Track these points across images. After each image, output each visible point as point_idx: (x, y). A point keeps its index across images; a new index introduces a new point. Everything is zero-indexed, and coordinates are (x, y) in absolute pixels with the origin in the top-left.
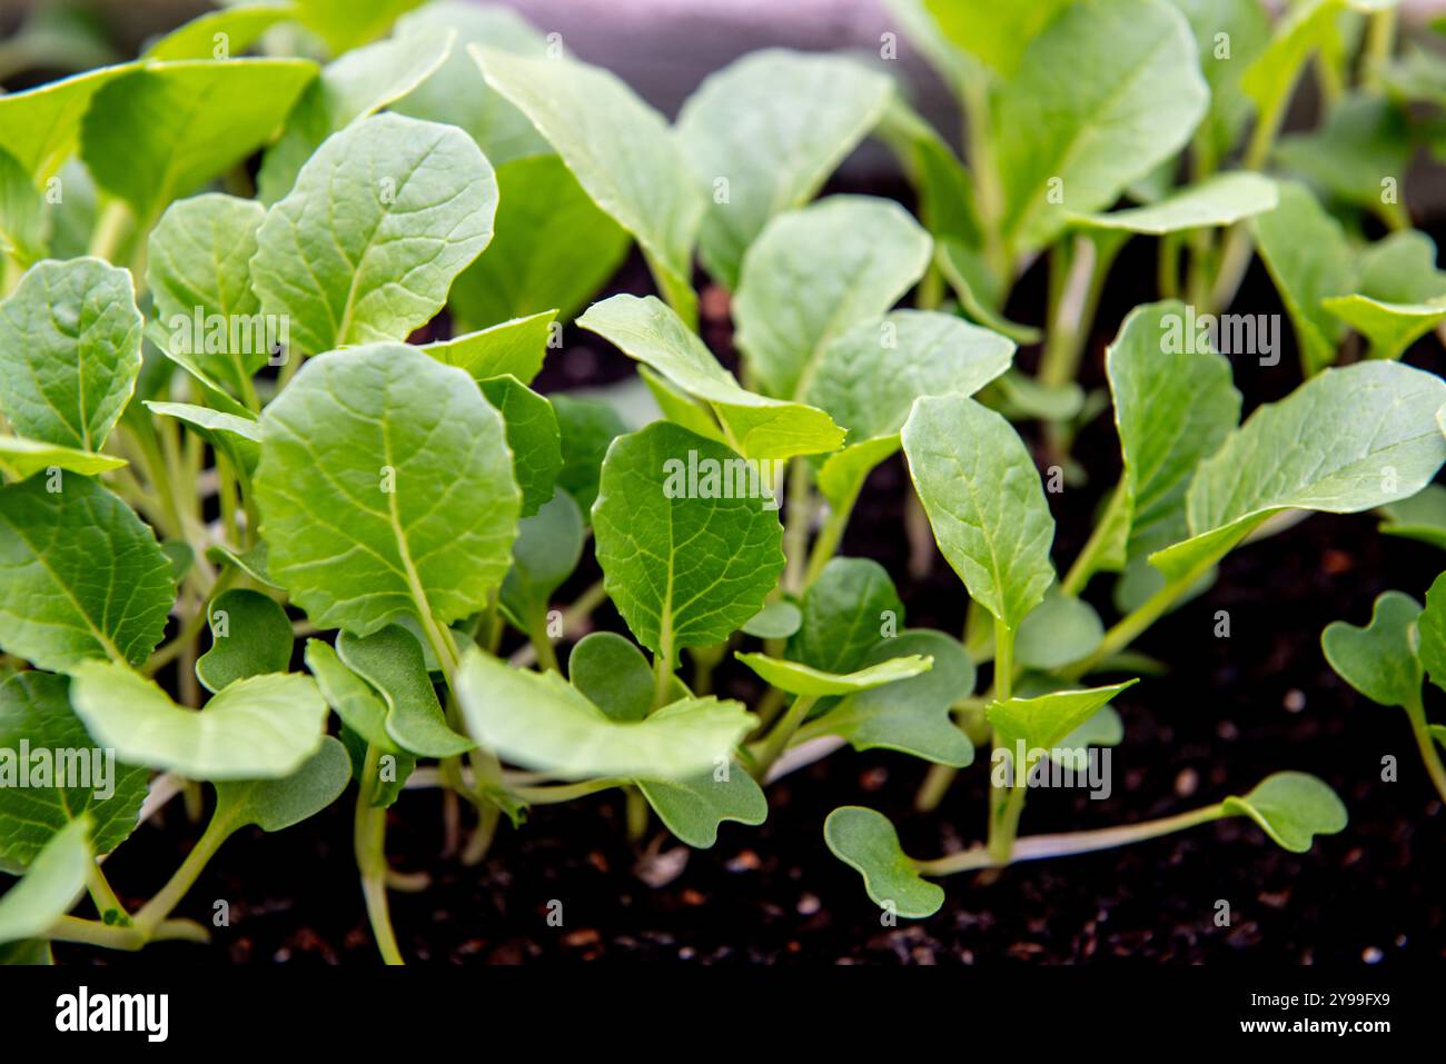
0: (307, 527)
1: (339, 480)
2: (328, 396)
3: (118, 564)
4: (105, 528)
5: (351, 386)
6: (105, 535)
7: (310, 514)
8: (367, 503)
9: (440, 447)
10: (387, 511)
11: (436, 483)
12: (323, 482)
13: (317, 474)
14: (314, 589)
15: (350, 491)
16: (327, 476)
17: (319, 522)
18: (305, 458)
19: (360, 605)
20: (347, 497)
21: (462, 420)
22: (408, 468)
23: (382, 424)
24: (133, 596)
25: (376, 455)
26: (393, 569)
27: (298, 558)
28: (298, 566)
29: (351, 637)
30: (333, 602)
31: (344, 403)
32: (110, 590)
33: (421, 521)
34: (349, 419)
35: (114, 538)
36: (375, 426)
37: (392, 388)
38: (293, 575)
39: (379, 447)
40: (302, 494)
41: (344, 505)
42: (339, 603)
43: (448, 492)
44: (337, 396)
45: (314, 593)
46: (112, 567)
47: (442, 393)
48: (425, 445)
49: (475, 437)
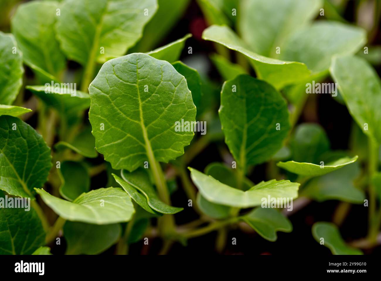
0: (109, 129)
1: (121, 110)
2: (114, 76)
3: (30, 152)
4: (25, 138)
5: (123, 72)
6: (25, 140)
7: (110, 124)
8: (131, 118)
9: (161, 92)
10: (139, 120)
11: (161, 107)
12: (115, 111)
13: (113, 108)
14: (113, 154)
15: (125, 114)
16: (116, 108)
17: (113, 127)
18: (108, 102)
19: (129, 159)
20: (124, 116)
21: (170, 80)
22: (149, 101)
23: (137, 85)
24: (36, 165)
25: (135, 98)
26: (141, 143)
27: (106, 142)
28: (106, 145)
29: (126, 172)
30: (120, 159)
31: (121, 79)
32: (26, 163)
33: (154, 122)
34: (124, 84)
35: (28, 142)
36: (134, 86)
37: (139, 71)
38: (105, 149)
39: (136, 95)
40: (106, 116)
41: (124, 119)
42: (122, 159)
43: (166, 110)
44: (117, 76)
45: (113, 155)
46: (27, 153)
47: (160, 71)
48: (155, 92)
49: (175, 87)
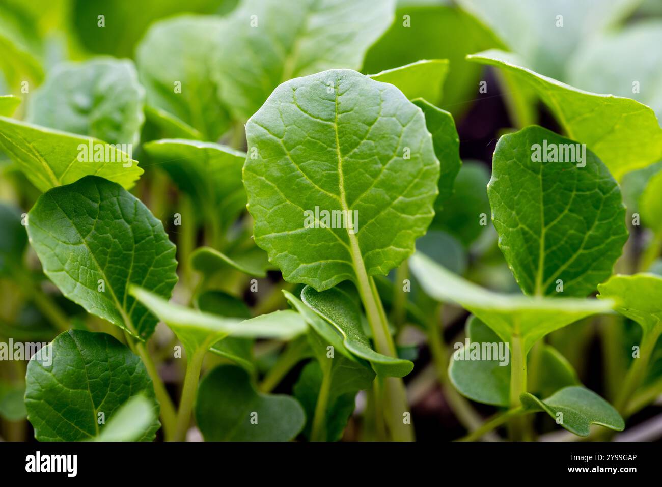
0: (280, 206)
1: (303, 169)
2: (295, 107)
3: (137, 250)
4: (129, 222)
5: (311, 99)
6: (129, 226)
7: (282, 195)
8: (322, 187)
9: (380, 136)
10: (338, 194)
11: (376, 163)
12: (292, 170)
13: (288, 164)
14: (286, 253)
15: (311, 177)
16: (294, 165)
17: (288, 202)
18: (280, 153)
19: (317, 268)
20: (309, 181)
21: (394, 115)
22: (355, 156)
23: (335, 126)
24: (148, 276)
25: (330, 149)
26: (341, 241)
27: (273, 229)
28: (273, 234)
29: (312, 292)
30: (299, 264)
31: (306, 112)
32: (130, 271)
33: (363, 195)
34: (311, 122)
35: (134, 230)
36: (330, 127)
37: (339, 99)
38: (270, 240)
39: (332, 143)
40: (275, 180)
41: (308, 188)
42: (302, 265)
43: (385, 170)
44: (299, 107)
45: (286, 256)
46: (133, 253)
47: (379, 100)
48: (367, 137)
49: (404, 126)
